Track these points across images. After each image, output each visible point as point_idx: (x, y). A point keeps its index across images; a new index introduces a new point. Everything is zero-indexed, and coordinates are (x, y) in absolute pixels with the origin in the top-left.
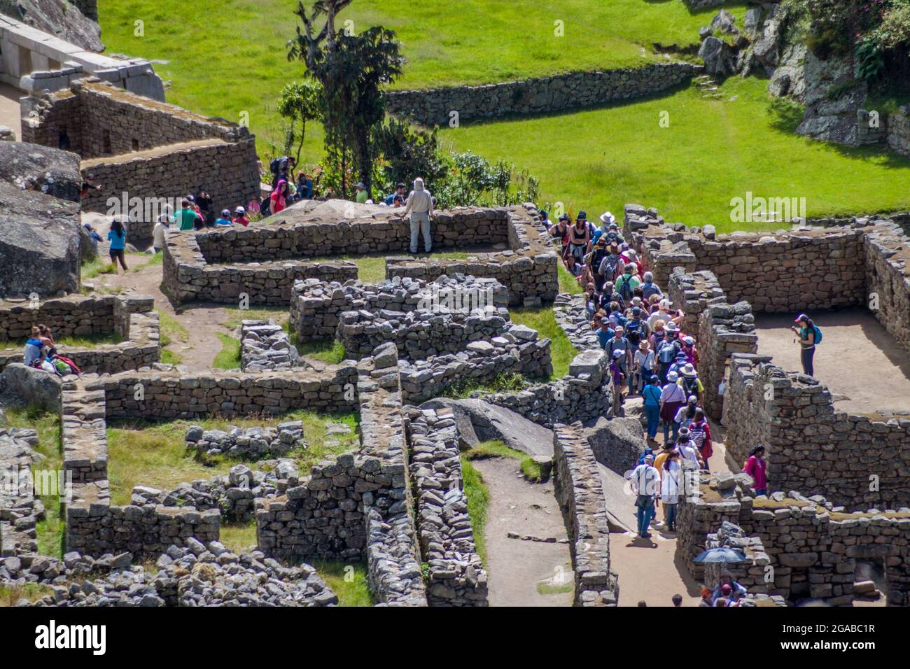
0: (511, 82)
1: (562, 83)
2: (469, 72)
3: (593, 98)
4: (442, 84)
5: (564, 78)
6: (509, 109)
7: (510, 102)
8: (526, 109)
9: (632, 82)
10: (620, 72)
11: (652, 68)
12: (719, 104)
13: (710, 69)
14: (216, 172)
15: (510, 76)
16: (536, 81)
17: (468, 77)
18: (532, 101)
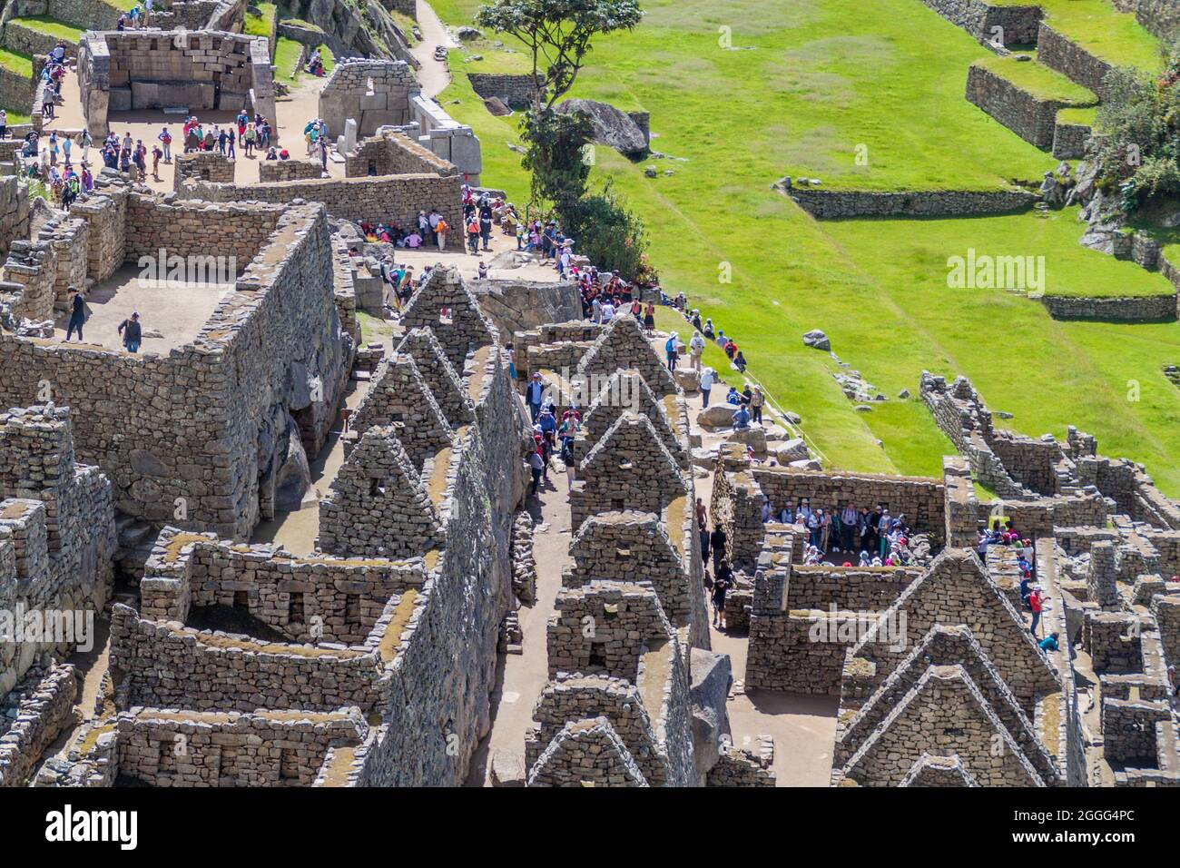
0: (903, 193)
1: (939, 197)
2: (876, 184)
3: (960, 209)
4: (855, 190)
5: (941, 194)
6: (900, 211)
7: (901, 206)
8: (912, 212)
9: (989, 201)
10: (980, 194)
11: (1003, 193)
12: (1043, 221)
13: (1045, 198)
14: (429, 196)
15: (904, 189)
16: (920, 194)
17: (875, 187)
18: (917, 208)
